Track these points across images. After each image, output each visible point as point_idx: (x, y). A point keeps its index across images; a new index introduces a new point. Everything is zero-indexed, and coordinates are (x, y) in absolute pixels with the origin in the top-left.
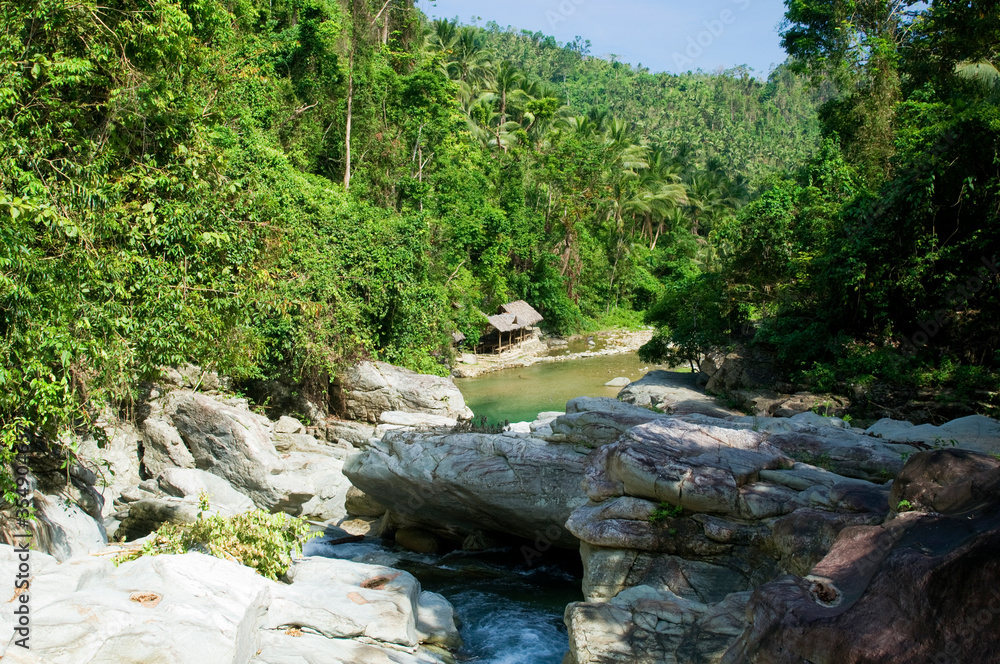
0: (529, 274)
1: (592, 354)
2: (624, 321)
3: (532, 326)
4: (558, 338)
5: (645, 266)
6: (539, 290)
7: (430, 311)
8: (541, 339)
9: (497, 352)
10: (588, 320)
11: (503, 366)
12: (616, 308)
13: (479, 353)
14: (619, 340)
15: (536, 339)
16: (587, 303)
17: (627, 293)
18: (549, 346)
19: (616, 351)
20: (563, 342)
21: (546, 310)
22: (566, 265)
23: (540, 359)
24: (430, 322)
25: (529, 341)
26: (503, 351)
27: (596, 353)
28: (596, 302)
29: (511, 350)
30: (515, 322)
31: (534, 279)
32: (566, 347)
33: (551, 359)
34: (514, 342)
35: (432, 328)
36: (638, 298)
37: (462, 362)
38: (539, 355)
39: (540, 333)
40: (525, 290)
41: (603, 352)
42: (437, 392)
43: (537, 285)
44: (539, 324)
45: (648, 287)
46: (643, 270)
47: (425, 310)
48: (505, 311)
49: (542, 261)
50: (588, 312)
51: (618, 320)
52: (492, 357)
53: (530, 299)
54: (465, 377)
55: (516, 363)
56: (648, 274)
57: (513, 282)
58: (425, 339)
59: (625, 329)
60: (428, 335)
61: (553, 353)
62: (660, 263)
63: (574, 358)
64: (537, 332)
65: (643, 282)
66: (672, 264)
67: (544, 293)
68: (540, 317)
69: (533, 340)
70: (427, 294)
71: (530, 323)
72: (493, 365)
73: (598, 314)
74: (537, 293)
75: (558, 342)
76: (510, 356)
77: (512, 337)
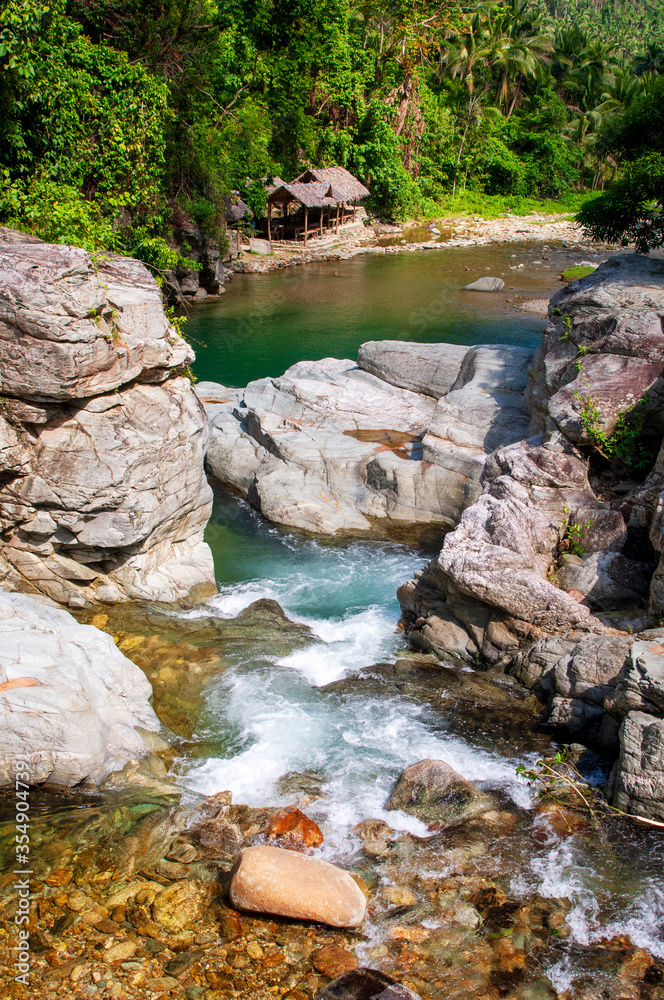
0: (351, 133)
1: (438, 245)
2: (473, 206)
3: (354, 204)
4: (390, 223)
5: (501, 138)
6: (365, 155)
7: (133, 118)
8: (367, 224)
9: (301, 238)
10: (429, 202)
11: (309, 258)
12: (463, 191)
13: (276, 239)
14: (472, 229)
15: (358, 223)
16: (428, 181)
17: (477, 171)
18: (377, 234)
19: (471, 242)
20: (396, 229)
21: (374, 183)
22: (402, 124)
23: (364, 249)
24: (129, 142)
25: (350, 225)
26: (310, 236)
27: (444, 244)
28: (439, 180)
29: (323, 236)
30: (329, 194)
31: (358, 140)
32: (400, 235)
33: (379, 250)
34: (328, 224)
35: (133, 156)
36: (491, 179)
37: (249, 251)
38: (363, 244)
39: (365, 216)
40: (346, 154)
41: (453, 243)
42: (77, 295)
43: (363, 147)
44: (364, 201)
45: (506, 165)
46: (499, 143)
47: (118, 115)
48: (315, 179)
49: (371, 113)
50: (427, 193)
51: (466, 205)
52: (295, 245)
53: (352, 166)
54: (250, 273)
55: (329, 253)
56: (503, 148)
57: (329, 143)
58: (118, 178)
59: (476, 217)
60: (125, 170)
61: (384, 243)
62: (518, 134)
63: (413, 249)
64: (361, 213)
65: (499, 158)
66: (534, 136)
67: (372, 160)
68: (365, 192)
69: (355, 224)
70: (126, 81)
71: (350, 198)
72: (295, 256)
73: (441, 197)
74: (362, 160)
75: (388, 228)
76: (322, 243)
77: (323, 217)
